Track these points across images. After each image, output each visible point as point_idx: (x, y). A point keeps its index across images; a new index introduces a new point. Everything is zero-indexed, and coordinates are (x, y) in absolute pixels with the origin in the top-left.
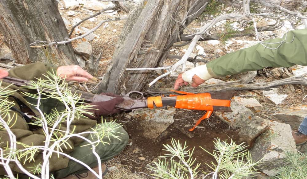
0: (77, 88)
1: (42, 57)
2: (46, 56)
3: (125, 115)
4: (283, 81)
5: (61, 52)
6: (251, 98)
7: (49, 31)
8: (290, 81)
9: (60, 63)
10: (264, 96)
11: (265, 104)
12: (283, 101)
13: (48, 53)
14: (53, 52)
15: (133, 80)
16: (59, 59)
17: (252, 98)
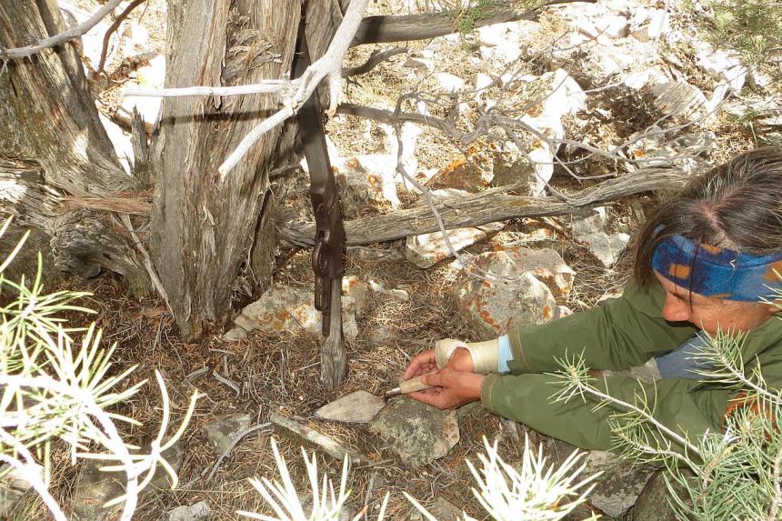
0: (101, 227)
1: (10, 126)
2: (21, 123)
3: (234, 319)
4: (625, 182)
5: (57, 105)
6: (544, 249)
7: (15, 29)
8: (643, 181)
9: (59, 146)
10: (575, 241)
11: (580, 267)
12: (621, 254)
13: (25, 111)
14: (38, 108)
15: (227, 185)
16: (55, 130)
17: (545, 247)
